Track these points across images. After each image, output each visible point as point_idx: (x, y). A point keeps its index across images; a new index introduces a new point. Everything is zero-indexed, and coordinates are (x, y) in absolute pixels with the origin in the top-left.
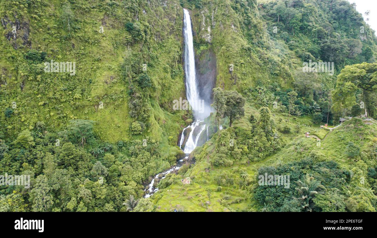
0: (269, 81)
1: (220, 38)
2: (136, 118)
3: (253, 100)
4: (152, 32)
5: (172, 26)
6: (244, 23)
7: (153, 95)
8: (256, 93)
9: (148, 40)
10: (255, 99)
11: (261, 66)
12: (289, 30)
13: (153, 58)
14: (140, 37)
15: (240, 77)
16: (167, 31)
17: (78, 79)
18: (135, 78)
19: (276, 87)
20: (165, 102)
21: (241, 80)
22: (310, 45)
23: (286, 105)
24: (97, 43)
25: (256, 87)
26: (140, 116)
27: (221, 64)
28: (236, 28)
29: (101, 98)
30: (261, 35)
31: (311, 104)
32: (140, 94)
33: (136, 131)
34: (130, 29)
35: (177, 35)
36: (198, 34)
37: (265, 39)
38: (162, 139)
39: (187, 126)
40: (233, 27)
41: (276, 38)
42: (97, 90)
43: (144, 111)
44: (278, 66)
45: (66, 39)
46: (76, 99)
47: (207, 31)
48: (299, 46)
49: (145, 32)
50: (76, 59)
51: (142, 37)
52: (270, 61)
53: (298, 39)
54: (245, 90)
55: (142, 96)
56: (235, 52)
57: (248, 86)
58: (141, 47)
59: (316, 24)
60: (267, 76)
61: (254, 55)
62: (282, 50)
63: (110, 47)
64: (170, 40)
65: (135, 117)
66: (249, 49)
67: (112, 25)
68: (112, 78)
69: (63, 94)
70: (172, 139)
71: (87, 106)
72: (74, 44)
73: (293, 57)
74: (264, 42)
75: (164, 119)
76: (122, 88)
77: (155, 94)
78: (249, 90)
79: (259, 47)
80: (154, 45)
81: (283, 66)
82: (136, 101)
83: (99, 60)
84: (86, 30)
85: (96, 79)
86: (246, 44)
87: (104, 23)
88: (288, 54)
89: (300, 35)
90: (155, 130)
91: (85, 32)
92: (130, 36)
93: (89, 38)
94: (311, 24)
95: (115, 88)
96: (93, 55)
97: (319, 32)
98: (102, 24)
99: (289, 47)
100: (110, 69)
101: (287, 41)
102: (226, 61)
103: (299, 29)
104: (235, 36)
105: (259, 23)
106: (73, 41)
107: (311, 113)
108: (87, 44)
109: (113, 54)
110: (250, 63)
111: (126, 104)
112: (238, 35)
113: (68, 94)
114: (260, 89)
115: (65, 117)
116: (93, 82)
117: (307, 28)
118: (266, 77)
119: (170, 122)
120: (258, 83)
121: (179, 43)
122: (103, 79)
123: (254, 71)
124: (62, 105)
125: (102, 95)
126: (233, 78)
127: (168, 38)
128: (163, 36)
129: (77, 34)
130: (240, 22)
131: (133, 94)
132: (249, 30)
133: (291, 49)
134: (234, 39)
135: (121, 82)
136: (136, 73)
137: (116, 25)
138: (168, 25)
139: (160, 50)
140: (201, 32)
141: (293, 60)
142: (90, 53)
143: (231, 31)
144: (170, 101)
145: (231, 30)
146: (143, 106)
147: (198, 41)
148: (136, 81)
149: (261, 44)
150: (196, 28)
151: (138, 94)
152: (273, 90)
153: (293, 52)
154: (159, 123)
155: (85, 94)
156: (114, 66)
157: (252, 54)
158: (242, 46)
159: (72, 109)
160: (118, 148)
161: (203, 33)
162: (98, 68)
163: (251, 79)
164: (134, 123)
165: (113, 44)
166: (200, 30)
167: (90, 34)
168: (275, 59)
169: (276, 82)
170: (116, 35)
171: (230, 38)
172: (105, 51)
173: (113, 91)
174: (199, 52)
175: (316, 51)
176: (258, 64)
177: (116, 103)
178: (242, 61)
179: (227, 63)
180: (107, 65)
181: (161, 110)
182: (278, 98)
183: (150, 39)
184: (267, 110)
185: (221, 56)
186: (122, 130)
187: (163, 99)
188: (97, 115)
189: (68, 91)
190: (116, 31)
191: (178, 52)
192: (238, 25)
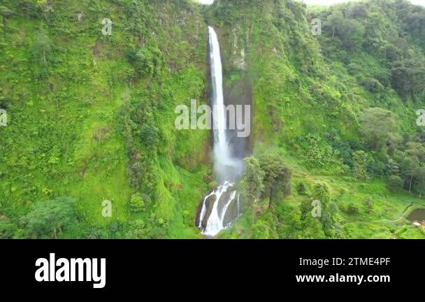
0: (325, 126)
1: (257, 65)
2: (137, 188)
3: (302, 156)
4: (164, 61)
5: (193, 51)
6: (290, 43)
7: (163, 150)
8: (305, 144)
9: (159, 72)
10: (305, 154)
11: (313, 105)
12: (348, 48)
13: (165, 97)
14: (147, 69)
15: (284, 121)
16: (186, 57)
17: (57, 135)
18: (136, 130)
19: (335, 135)
20: (182, 157)
21: (285, 126)
22: (376, 68)
23: (349, 164)
24: (85, 80)
25: (307, 134)
26: (142, 186)
27: (258, 102)
28: (279, 52)
29: (88, 161)
30: (313, 59)
31: (386, 161)
32: (142, 155)
33: (136, 208)
34: (132, 59)
35: (199, 62)
36: (228, 59)
37: (317, 64)
38: (173, 216)
39: (211, 192)
40: (275, 50)
41: (331, 58)
42: (83, 151)
43: (149, 178)
44: (337, 104)
45: (40, 77)
46: (52, 164)
47: (240, 55)
48: (362, 69)
49: (155, 62)
50: (55, 104)
51: (150, 69)
52: (326, 98)
53: (361, 60)
54: (291, 139)
55: (146, 157)
56: (277, 86)
57: (294, 133)
58: (148, 83)
59: (384, 39)
60: (322, 119)
61: (304, 90)
62: (340, 76)
63: (104, 85)
64: (190, 70)
65: (135, 186)
66: (297, 81)
67: (107, 55)
68: (104, 131)
69: (33, 157)
70: (188, 215)
71: (68, 173)
72: (52, 85)
73: (354, 85)
74: (317, 69)
75: (179, 183)
76: (118, 146)
77: (166, 149)
78: (297, 138)
79: (310, 76)
80: (168, 79)
81: (343, 105)
82: (137, 164)
83: (88, 105)
84: (70, 63)
85: (83, 133)
86: (292, 73)
87: (96, 52)
88: (348, 81)
89: (363, 54)
90: (165, 203)
91: (69, 66)
92: (133, 70)
93: (74, 75)
94: (377, 40)
95: (108, 146)
96: (79, 99)
97: (389, 50)
98: (94, 54)
99: (348, 71)
100: (102, 118)
101: (346, 62)
102: (264, 99)
103: (361, 47)
104: (277, 63)
105: (311, 43)
106: (51, 80)
107: (386, 175)
108: (71, 83)
109: (108, 96)
110: (298, 100)
111: (123, 169)
112: (282, 62)
113: (40, 157)
114: (311, 138)
115: (34, 190)
116: (77, 137)
117: (372, 44)
118: (319, 121)
119: (186, 188)
120: (308, 128)
121: (202, 73)
122: (91, 133)
123: (304, 112)
124: (30, 175)
125: (90, 158)
126: (275, 122)
127: (187, 67)
128: (179, 65)
129: (57, 70)
130: (284, 43)
131: (133, 154)
132: (296, 52)
133: (351, 74)
134: (276, 67)
135: (116, 137)
136: (138, 123)
137: (112, 54)
138: (187, 49)
139: (175, 85)
140: (232, 57)
141: (354, 89)
142: (75, 95)
143: (271, 56)
144: (188, 155)
145: (273, 55)
146: (147, 171)
147: (228, 69)
148: (137, 135)
149: (311, 72)
150: (225, 51)
151: (139, 156)
152: (330, 139)
153: (353, 78)
154: (170, 191)
155: (65, 156)
156: (109, 112)
157: (301, 88)
158: (287, 77)
159: (45, 179)
160: (110, 233)
161: (235, 58)
162: (86, 117)
163: (299, 122)
164: (133, 196)
165: (108, 81)
166: (230, 53)
167: (76, 69)
168: (333, 95)
169: (334, 127)
170: (113, 68)
171: (270, 65)
172: (97, 91)
173: (105, 150)
174: (229, 83)
175: (385, 77)
176: (309, 102)
177: (109, 168)
178: (288, 99)
179: (266, 101)
180: (99, 111)
181: (174, 169)
182: (337, 152)
183: (161, 70)
184: (325, 187)
185: (259, 90)
186: (117, 205)
187: (179, 152)
188: (82, 186)
189: (41, 154)
190: (113, 63)
191: (200, 86)
192: (282, 47)
